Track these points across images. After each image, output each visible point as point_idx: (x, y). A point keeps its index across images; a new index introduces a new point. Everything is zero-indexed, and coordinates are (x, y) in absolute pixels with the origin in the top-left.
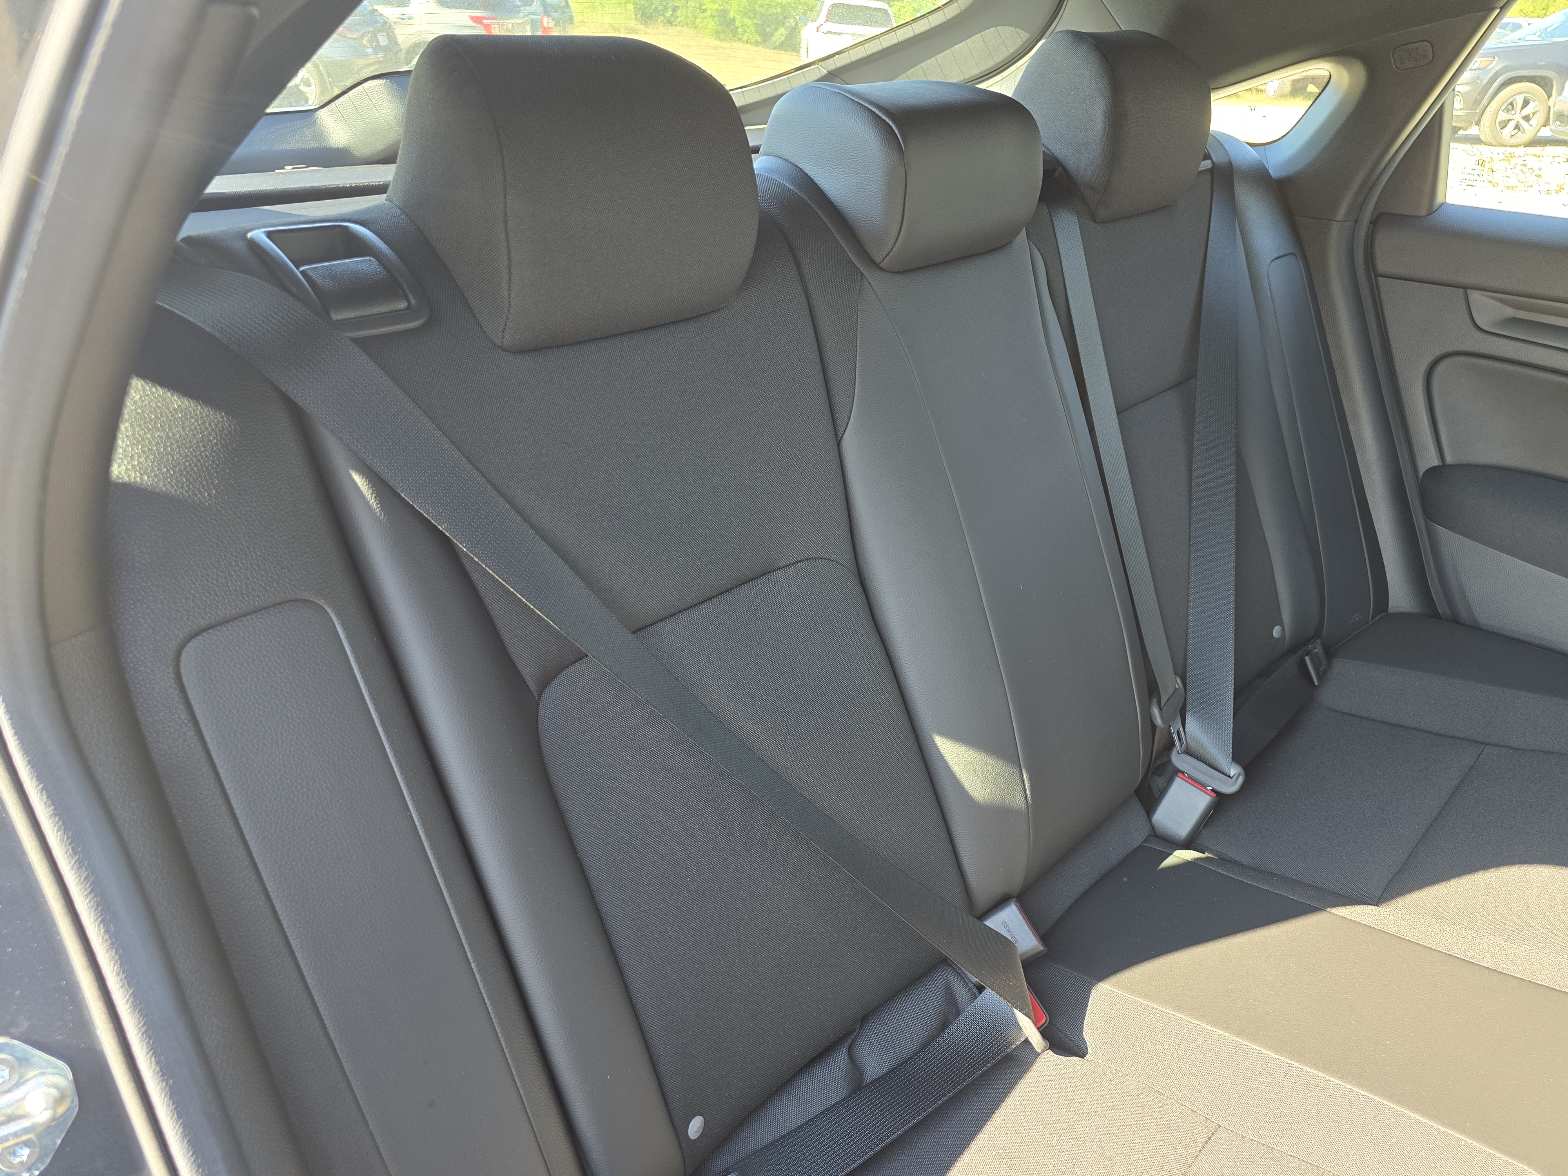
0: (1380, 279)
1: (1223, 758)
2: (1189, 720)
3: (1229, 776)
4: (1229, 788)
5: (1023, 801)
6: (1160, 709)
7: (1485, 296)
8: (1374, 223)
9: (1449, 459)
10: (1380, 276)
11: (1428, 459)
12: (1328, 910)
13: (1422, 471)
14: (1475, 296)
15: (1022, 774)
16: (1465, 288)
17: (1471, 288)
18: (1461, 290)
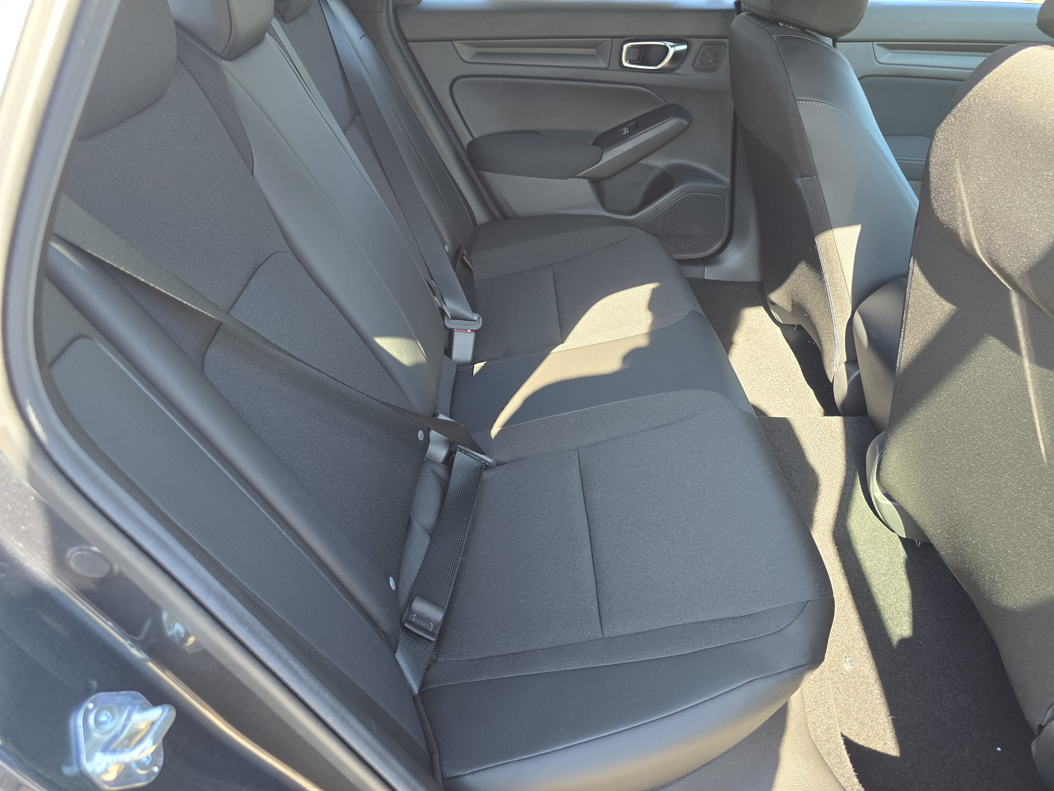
0: (410, 43)
1: (468, 314)
2: (446, 300)
3: (475, 321)
4: (478, 326)
5: (424, 358)
6: (437, 297)
7: (462, 43)
8: (395, 11)
9: (476, 136)
10: (409, 42)
11: (466, 139)
12: (552, 352)
13: (465, 145)
14: (456, 43)
15: (418, 344)
16: (451, 40)
17: (454, 40)
18: (450, 42)
